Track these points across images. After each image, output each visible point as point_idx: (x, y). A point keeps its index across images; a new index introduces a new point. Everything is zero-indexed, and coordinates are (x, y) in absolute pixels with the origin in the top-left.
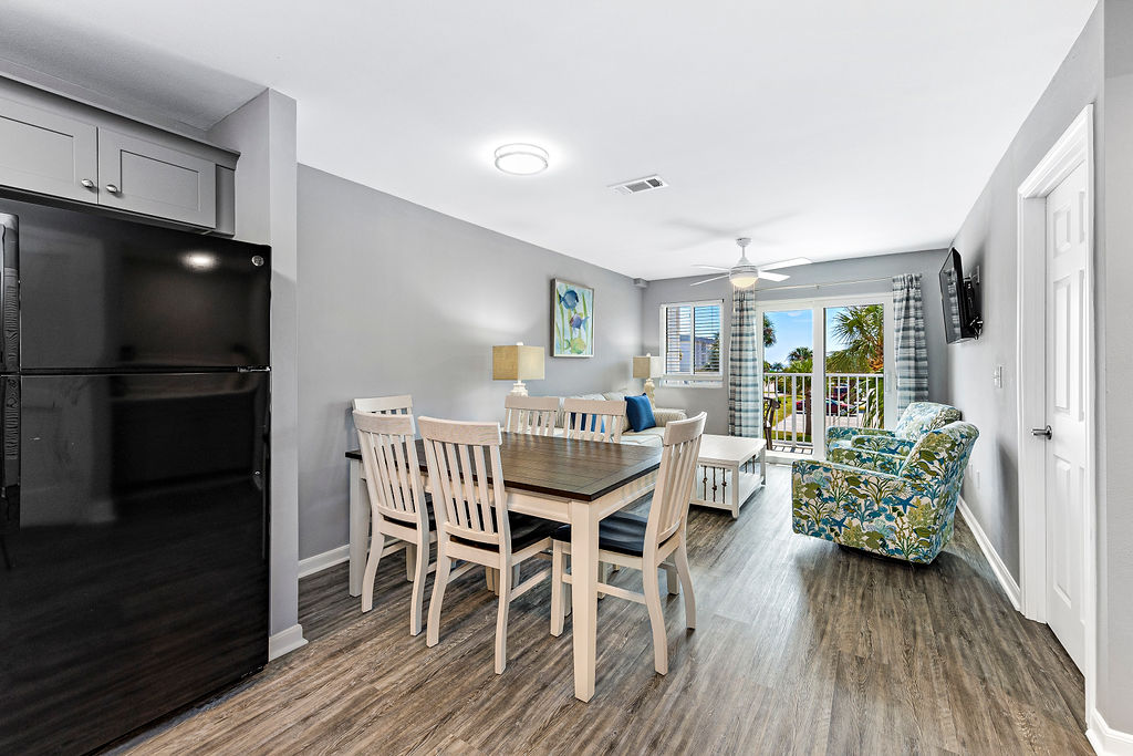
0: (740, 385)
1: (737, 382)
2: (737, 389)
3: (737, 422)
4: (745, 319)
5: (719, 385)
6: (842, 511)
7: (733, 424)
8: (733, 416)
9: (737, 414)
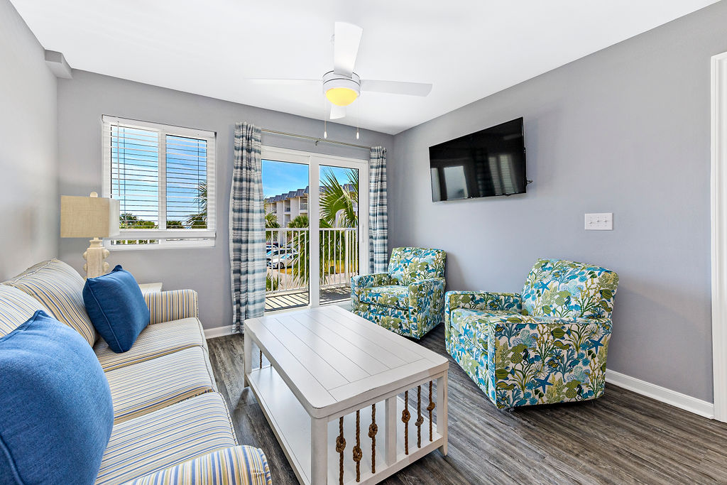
0: (247, 242)
1: (244, 238)
2: (244, 246)
3: (243, 288)
4: (253, 161)
5: (210, 243)
6: (546, 368)
7: (238, 290)
8: (238, 281)
9: (243, 278)
